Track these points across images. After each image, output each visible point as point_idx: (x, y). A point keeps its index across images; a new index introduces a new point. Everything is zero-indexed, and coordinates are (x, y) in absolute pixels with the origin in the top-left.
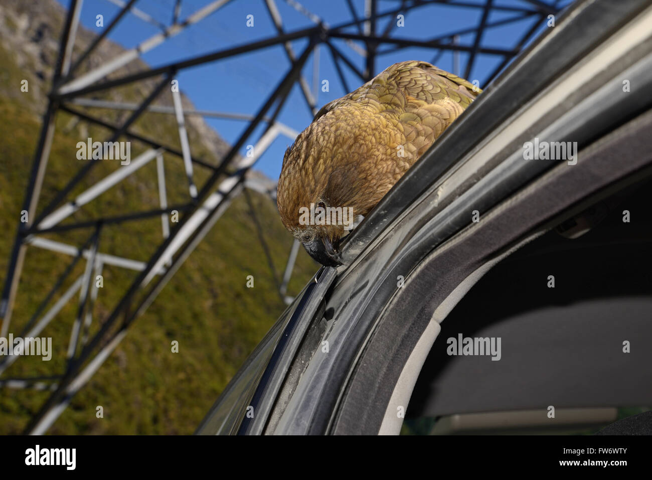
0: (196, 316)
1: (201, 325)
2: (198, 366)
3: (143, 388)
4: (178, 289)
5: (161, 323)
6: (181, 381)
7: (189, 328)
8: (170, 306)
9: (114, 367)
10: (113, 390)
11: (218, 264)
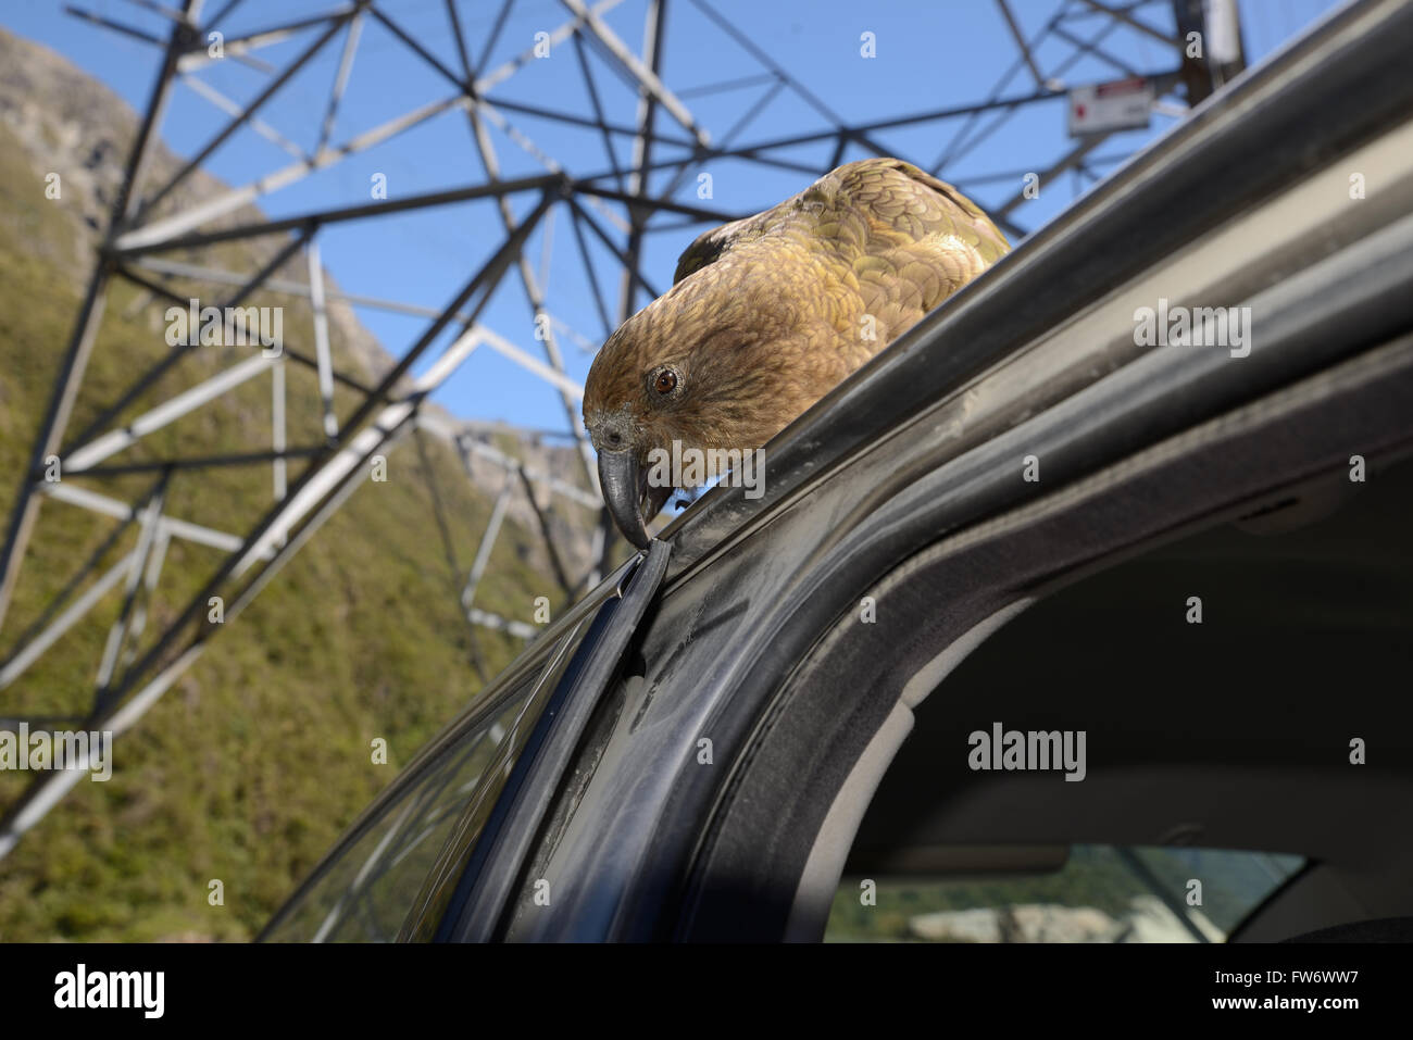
0: (318, 630)
1: (326, 646)
2: (316, 711)
3: (223, 741)
4: (293, 585)
5: (260, 637)
6: (286, 735)
7: (306, 649)
8: (277, 612)
9: (177, 706)
10: (173, 741)
11: (361, 549)
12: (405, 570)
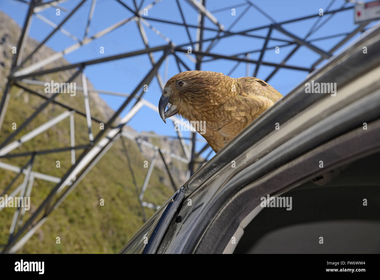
0: (87, 211)
1: (90, 216)
2: (87, 241)
4: (77, 194)
5: (66, 214)
7: (83, 218)
8: (72, 204)
9: (36, 240)
11: (103, 180)
12: (119, 187)
